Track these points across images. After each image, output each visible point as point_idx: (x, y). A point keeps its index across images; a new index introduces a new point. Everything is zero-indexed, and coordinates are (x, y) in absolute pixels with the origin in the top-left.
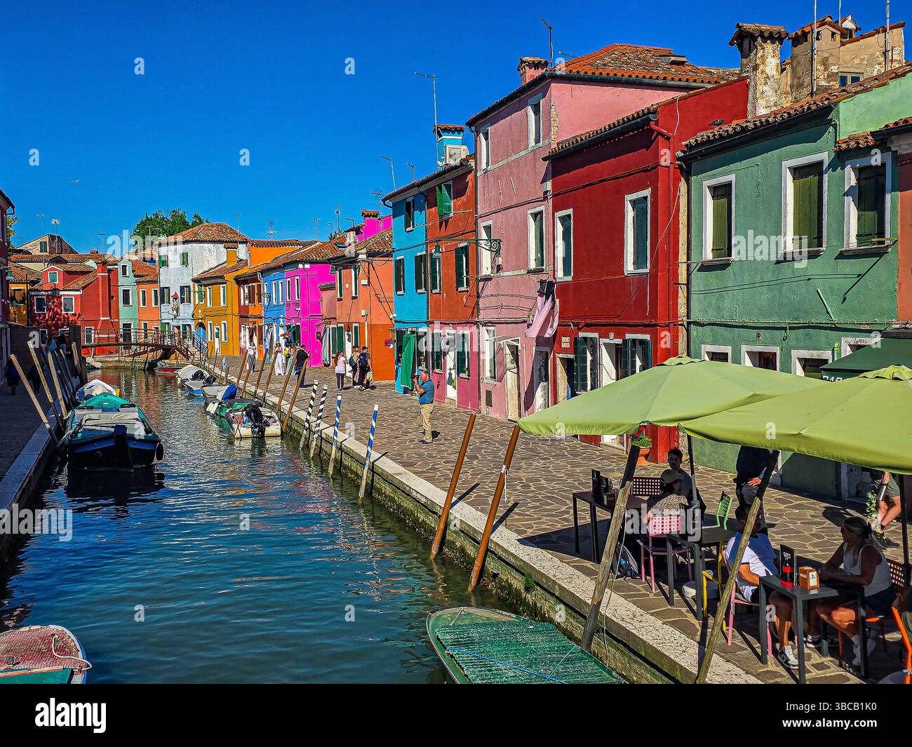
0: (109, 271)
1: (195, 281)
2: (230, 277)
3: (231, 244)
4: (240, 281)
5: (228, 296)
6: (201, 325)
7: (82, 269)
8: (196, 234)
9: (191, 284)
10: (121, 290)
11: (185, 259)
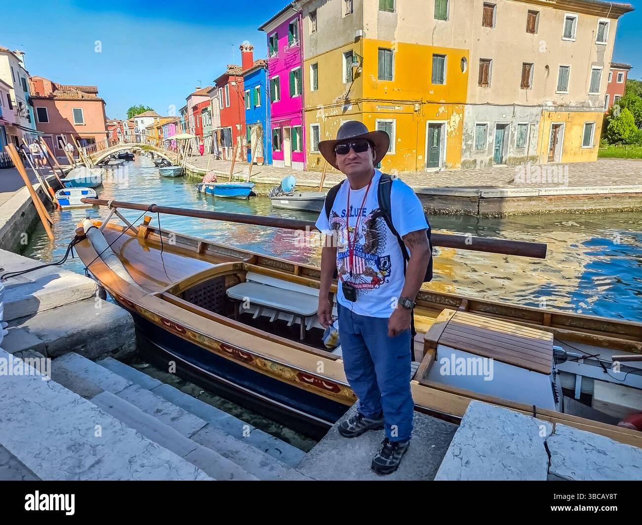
0: (121, 125)
1: (146, 128)
2: (155, 127)
3: (155, 117)
4: (158, 128)
5: (155, 133)
6: (149, 141)
7: (112, 125)
8: (145, 114)
9: (145, 129)
10: (125, 131)
11: (142, 122)
